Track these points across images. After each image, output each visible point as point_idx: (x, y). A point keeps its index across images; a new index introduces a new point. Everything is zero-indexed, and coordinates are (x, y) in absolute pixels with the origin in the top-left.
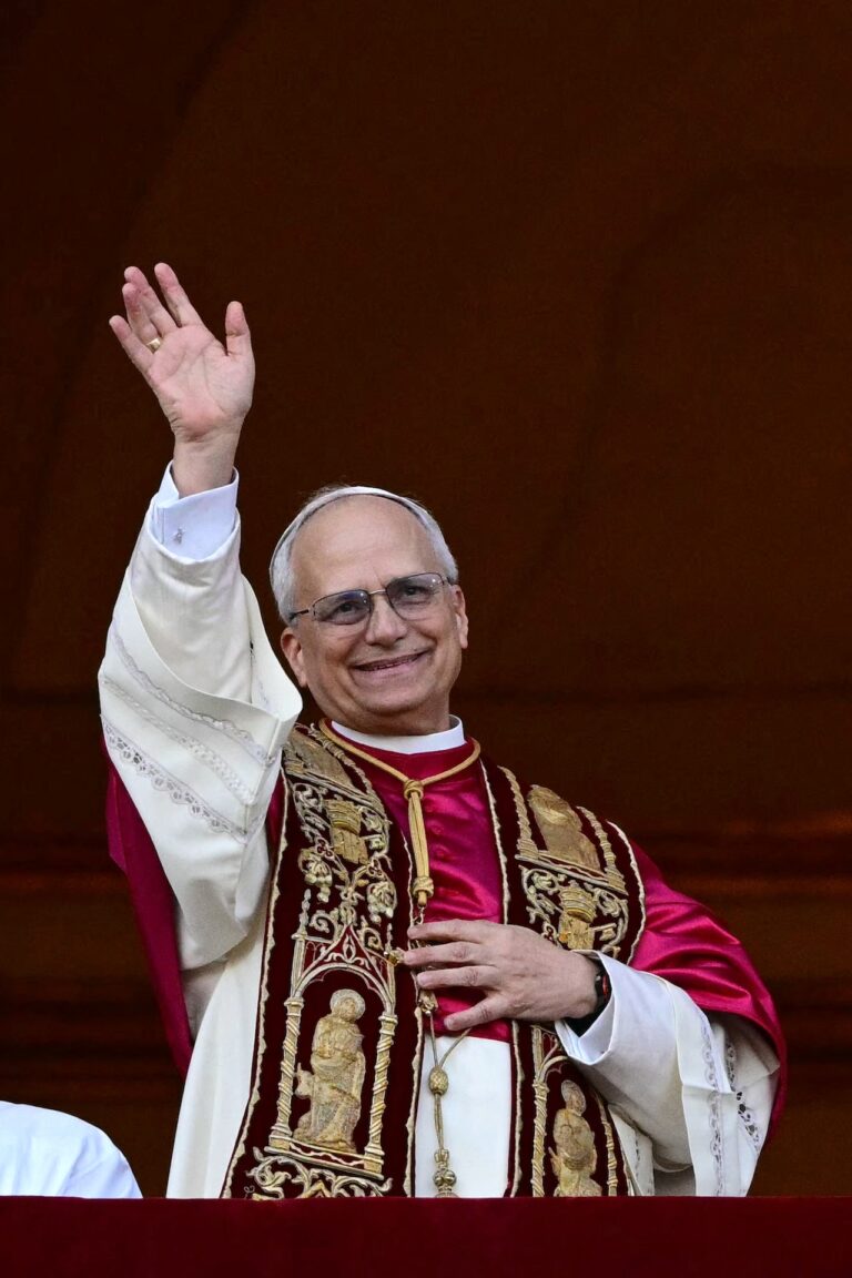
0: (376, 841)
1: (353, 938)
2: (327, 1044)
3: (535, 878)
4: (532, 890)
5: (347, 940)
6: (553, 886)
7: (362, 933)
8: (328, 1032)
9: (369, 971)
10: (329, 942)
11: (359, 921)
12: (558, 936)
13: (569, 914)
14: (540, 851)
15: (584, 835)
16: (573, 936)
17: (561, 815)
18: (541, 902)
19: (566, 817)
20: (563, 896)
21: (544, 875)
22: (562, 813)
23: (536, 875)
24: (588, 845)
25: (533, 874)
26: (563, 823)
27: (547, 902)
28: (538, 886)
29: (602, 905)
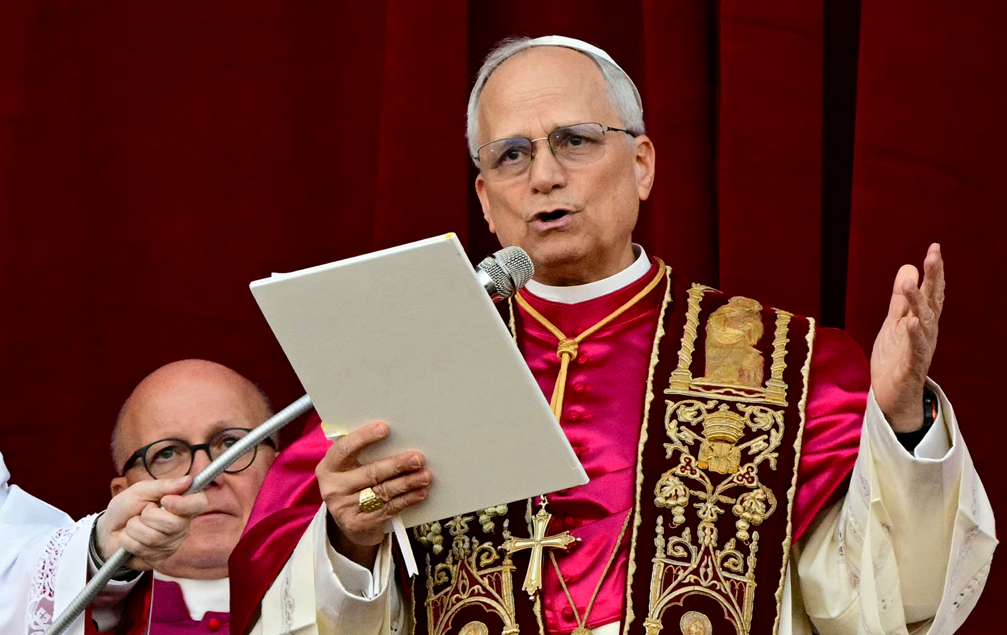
7: (473, 558)
9: (483, 596)
10: (448, 589)
11: (471, 545)
12: (697, 464)
13: (710, 440)
14: (695, 379)
15: (755, 350)
16: (713, 459)
17: (737, 332)
18: (681, 435)
19: (741, 333)
20: (707, 424)
21: (691, 405)
22: (739, 328)
23: (682, 407)
24: (753, 360)
25: (678, 407)
26: (734, 341)
27: (687, 434)
28: (681, 419)
29: (753, 422)
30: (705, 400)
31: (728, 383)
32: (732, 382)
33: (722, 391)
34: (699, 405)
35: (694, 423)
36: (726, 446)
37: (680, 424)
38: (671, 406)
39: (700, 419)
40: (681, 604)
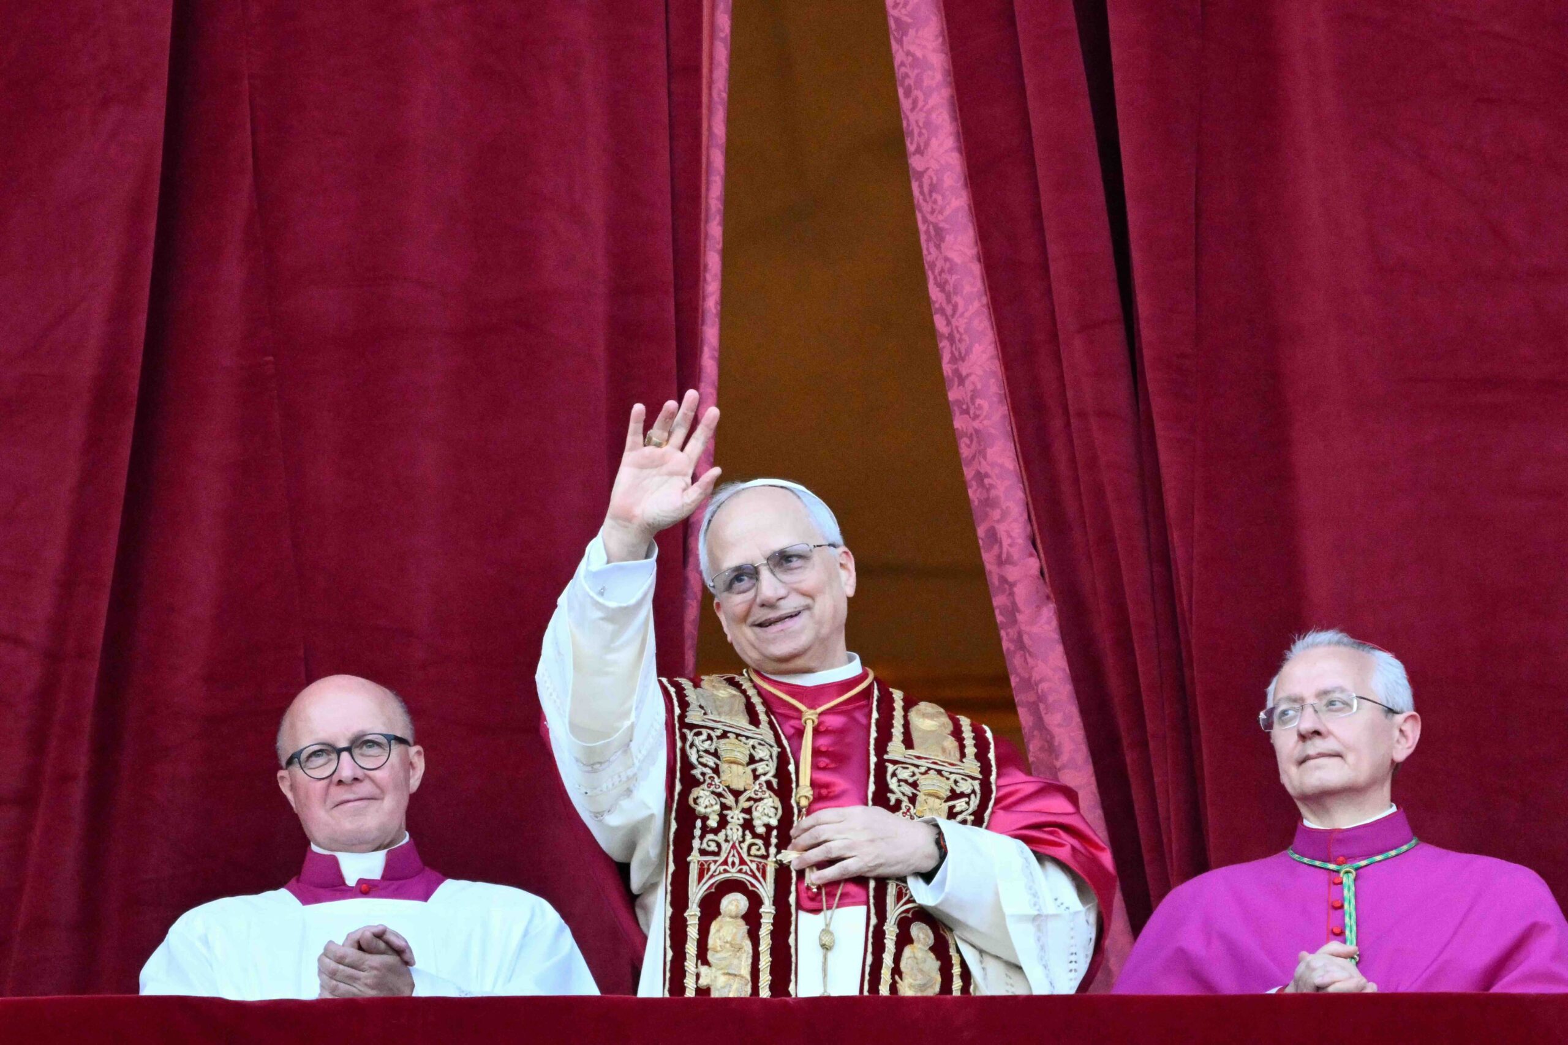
0: (761, 768)
1: (739, 853)
2: (718, 941)
3: (898, 772)
4: (895, 780)
5: (731, 855)
6: (914, 775)
7: (745, 846)
8: (718, 931)
9: (751, 876)
10: (716, 858)
11: (744, 836)
12: (915, 811)
13: (925, 795)
14: (907, 751)
15: (950, 736)
16: (928, 811)
17: (933, 723)
18: (902, 789)
19: (938, 724)
20: (921, 782)
21: (907, 768)
22: (935, 721)
23: (900, 769)
24: (951, 743)
25: (896, 769)
26: (933, 729)
27: (907, 789)
28: (900, 777)
29: (956, 785)
30: (917, 766)
31: (934, 756)
32: (937, 756)
33: (931, 761)
34: (912, 768)
35: (911, 780)
36: (938, 801)
37: (899, 781)
38: (891, 768)
39: (915, 778)
40: (910, 915)
